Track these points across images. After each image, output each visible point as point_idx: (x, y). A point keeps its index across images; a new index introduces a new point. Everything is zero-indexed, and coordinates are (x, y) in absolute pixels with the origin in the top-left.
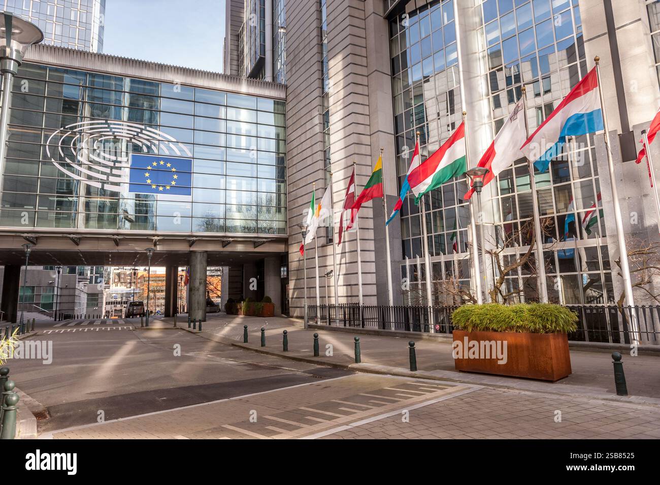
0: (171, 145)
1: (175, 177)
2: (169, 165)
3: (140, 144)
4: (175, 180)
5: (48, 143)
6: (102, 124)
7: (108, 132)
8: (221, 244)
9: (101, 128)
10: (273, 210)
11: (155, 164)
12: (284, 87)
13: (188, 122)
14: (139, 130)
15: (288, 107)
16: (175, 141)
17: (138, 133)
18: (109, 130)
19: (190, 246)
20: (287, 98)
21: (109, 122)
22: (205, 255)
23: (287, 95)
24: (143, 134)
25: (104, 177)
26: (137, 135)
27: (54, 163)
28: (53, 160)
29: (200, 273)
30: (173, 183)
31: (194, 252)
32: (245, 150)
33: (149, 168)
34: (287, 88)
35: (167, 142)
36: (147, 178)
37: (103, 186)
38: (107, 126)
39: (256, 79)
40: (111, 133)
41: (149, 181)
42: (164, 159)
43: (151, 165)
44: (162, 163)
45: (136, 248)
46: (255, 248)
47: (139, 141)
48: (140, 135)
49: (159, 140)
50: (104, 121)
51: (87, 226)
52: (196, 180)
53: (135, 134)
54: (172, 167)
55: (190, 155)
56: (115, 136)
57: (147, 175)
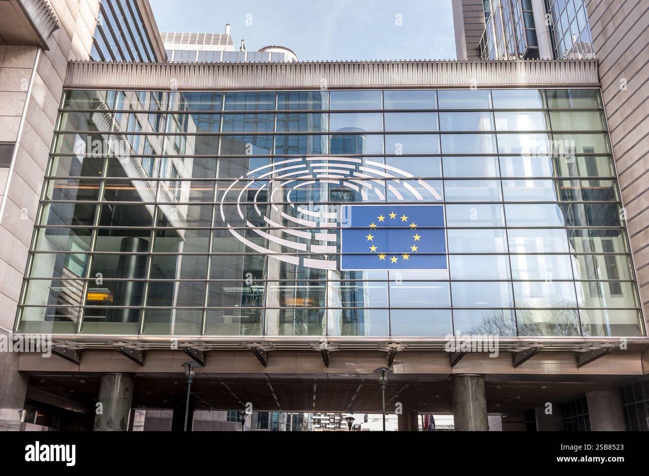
0: (406, 184)
1: (417, 237)
2: (404, 218)
3: (356, 188)
4: (417, 243)
5: (222, 202)
6: (298, 163)
7: (306, 174)
8: (510, 360)
9: (297, 170)
10: (605, 288)
11: (381, 218)
12: (592, 64)
13: (431, 144)
14: (353, 167)
15: (607, 97)
16: (412, 176)
17: (351, 171)
18: (308, 171)
19: (453, 365)
20: (602, 81)
21: (307, 159)
22: (481, 382)
23: (601, 76)
24: (361, 172)
25: (302, 247)
26: (351, 175)
27: (230, 230)
28: (229, 226)
29: (475, 419)
30: (414, 249)
31: (461, 376)
32: (532, 181)
33: (373, 226)
34: (598, 66)
35: (398, 181)
36: (370, 243)
37: (301, 262)
38: (304, 166)
39: (535, 59)
40: (311, 177)
41: (373, 249)
42: (395, 210)
43: (376, 222)
44: (393, 216)
45: (359, 371)
46: (579, 366)
47: (355, 184)
48: (355, 174)
49: (385, 179)
50: (301, 160)
51: (281, 332)
52: (455, 240)
53: (348, 173)
54: (410, 221)
55: (439, 198)
56: (318, 180)
57: (370, 238)
